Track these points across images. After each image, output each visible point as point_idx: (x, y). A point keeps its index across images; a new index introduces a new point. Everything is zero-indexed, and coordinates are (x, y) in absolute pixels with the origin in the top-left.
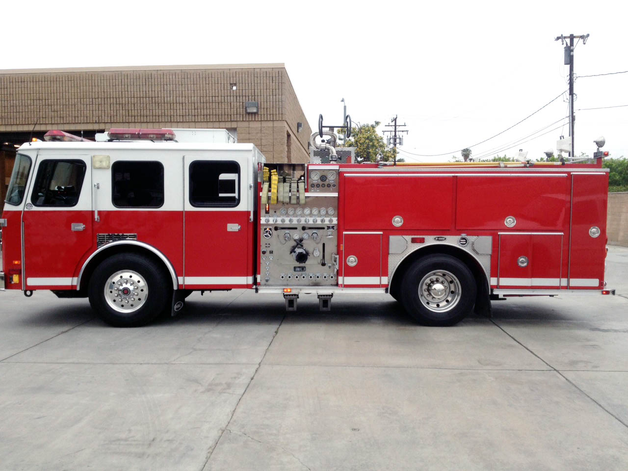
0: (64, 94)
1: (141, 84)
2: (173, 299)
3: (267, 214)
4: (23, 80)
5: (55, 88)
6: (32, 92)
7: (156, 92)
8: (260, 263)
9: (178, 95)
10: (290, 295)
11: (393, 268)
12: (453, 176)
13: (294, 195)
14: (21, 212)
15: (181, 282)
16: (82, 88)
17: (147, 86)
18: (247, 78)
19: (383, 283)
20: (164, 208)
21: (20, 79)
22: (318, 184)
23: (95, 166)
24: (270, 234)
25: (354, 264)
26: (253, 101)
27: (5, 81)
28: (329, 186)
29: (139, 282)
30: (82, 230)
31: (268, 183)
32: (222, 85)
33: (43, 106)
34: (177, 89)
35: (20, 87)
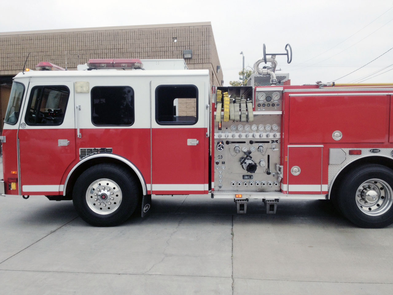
0: (59, 47)
1: (111, 39)
2: (143, 203)
3: (219, 130)
4: (31, 39)
5: (52, 44)
6: (37, 47)
7: (121, 45)
8: (214, 172)
9: (136, 47)
10: (241, 200)
11: (333, 177)
12: (387, 95)
13: (244, 113)
14: (17, 130)
15: (149, 189)
16: (70, 43)
17: (115, 41)
18: (184, 33)
19: (323, 190)
20: (135, 126)
21: (29, 38)
22: (264, 104)
23: (76, 91)
24: (223, 148)
25: (297, 174)
26: (189, 50)
27: (19, 40)
28: (273, 105)
29: (114, 188)
30: (67, 145)
31: (221, 104)
32: (167, 39)
33: (44, 56)
34: (136, 43)
35: (29, 43)
